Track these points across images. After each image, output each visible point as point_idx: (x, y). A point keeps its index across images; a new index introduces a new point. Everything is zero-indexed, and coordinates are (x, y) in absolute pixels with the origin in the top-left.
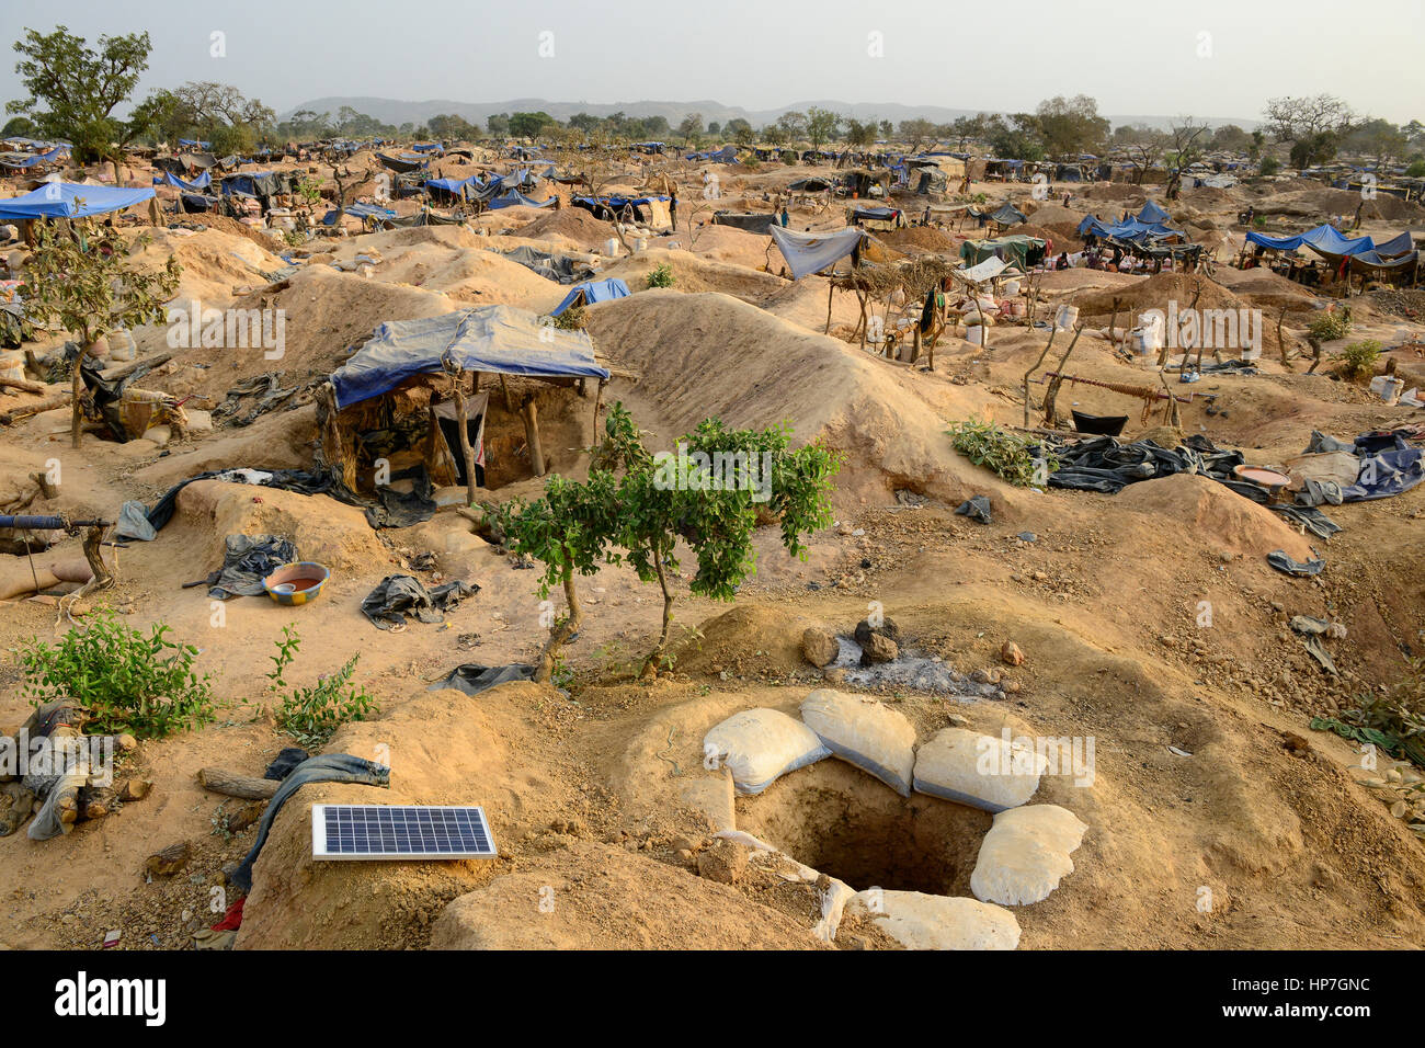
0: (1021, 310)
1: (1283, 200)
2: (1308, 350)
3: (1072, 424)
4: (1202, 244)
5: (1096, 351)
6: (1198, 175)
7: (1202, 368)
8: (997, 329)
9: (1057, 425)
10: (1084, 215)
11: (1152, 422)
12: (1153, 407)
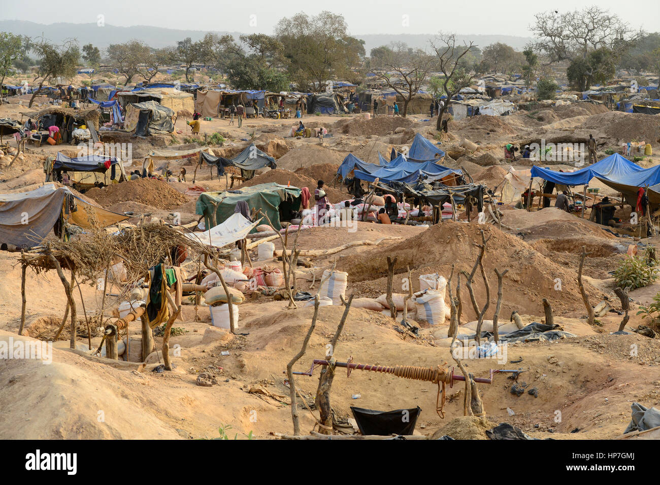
0: (278, 279)
1: (566, 126)
2: (617, 303)
3: (353, 422)
4: (484, 183)
5: (374, 326)
6: (471, 102)
7: (500, 337)
8: (250, 307)
9: (335, 427)
10: (345, 155)
11: (450, 410)
12: (449, 392)
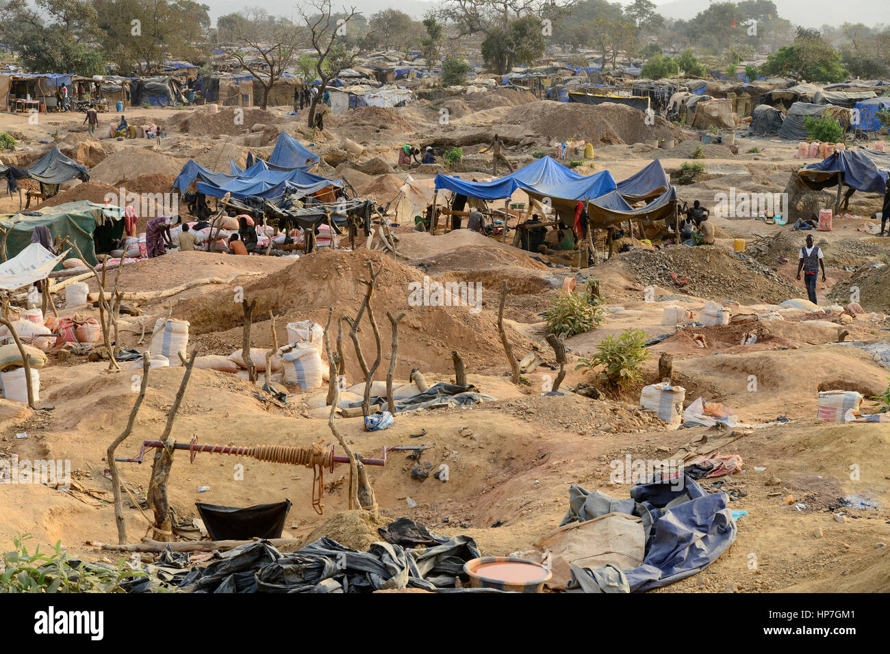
0: (94, 333)
1: (481, 121)
2: (549, 354)
3: (200, 524)
4: (372, 198)
5: (225, 393)
6: (354, 89)
7: (396, 403)
8: (56, 371)
9: (176, 531)
10: (184, 162)
11: (330, 503)
12: (328, 479)
